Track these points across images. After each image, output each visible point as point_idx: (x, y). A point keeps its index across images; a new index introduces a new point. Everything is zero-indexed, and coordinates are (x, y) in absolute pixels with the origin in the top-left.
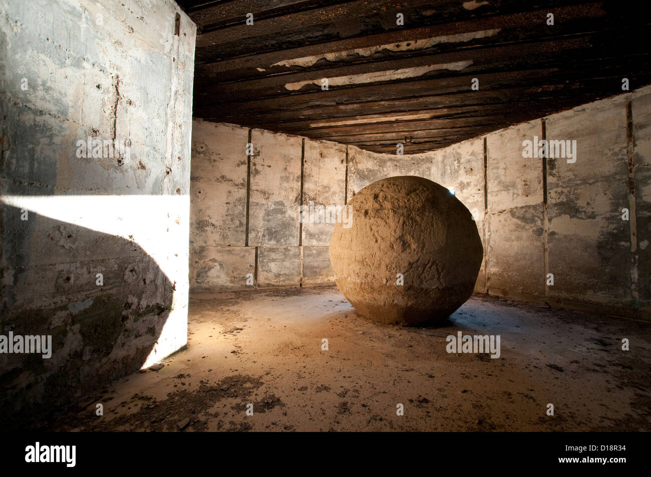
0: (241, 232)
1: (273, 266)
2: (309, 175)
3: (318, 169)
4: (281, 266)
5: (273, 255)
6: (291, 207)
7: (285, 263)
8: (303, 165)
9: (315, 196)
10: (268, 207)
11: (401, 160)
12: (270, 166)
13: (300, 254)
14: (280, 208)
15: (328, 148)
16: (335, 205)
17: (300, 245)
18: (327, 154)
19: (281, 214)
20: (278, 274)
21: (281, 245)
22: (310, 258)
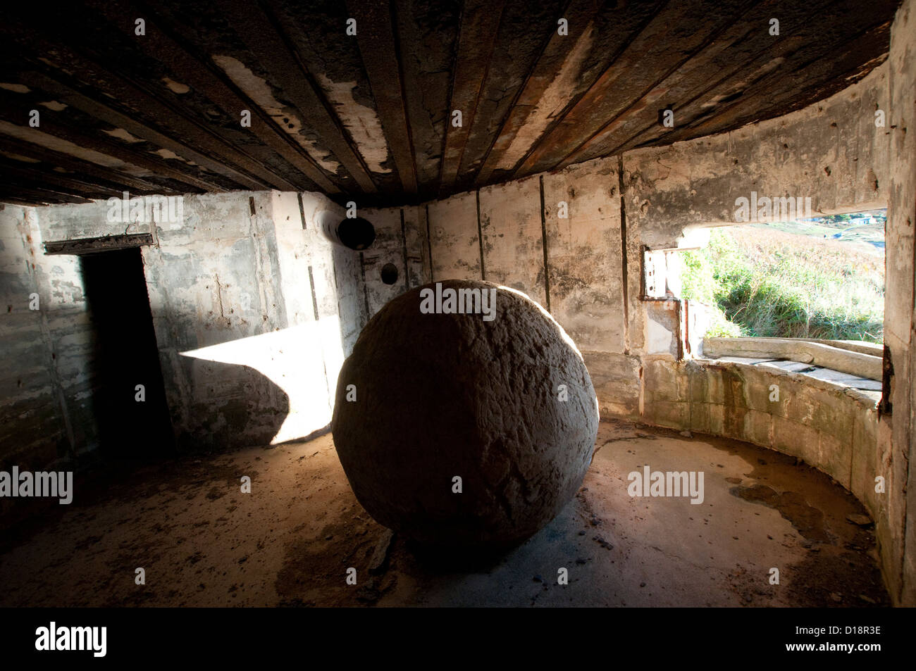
2: (555, 234)
6: (533, 290)
8: (543, 220)
9: (565, 268)
11: (800, 124)
12: (502, 236)
15: (582, 175)
16: (602, 279)
18: (581, 187)
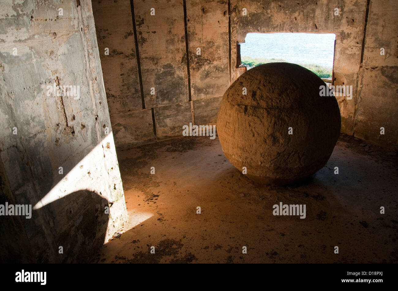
0: (138, 97)
1: (168, 121)
2: (193, 33)
3: (201, 26)
4: (175, 120)
5: (167, 112)
6: (179, 68)
7: (178, 117)
8: (186, 24)
10: (158, 71)
12: (155, 32)
13: (190, 108)
14: (169, 70)
16: (219, 58)
17: (190, 100)
18: (209, 8)
19: (170, 75)
20: (173, 127)
21: (173, 102)
22: (199, 110)
